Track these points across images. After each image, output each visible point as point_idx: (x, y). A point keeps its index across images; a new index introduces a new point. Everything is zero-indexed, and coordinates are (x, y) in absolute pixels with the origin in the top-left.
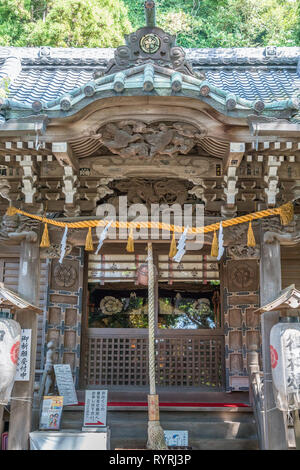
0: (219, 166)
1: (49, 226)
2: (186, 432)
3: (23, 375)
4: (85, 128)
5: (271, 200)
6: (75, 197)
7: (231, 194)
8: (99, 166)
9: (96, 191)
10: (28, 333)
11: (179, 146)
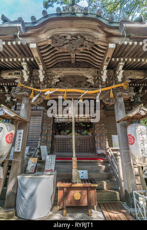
0: (98, 71)
1: (34, 91)
2: (87, 171)
3: (18, 149)
4: (44, 37)
5: (120, 80)
6: (44, 79)
7: (104, 78)
8: (54, 71)
9: (53, 80)
10: (22, 131)
11: (86, 46)
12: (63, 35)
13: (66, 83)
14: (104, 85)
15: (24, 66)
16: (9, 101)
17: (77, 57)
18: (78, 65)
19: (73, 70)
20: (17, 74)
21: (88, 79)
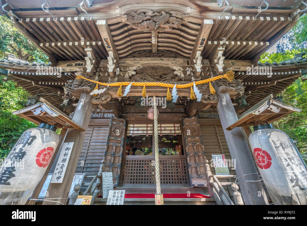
3: (59, 178)
5: (220, 70)
6: (114, 69)
7: (198, 67)
8: (129, 61)
9: (127, 71)
10: (71, 145)
11: (173, 23)
12: (142, 11)
13: (145, 76)
14: (198, 77)
15: (88, 53)
16: (66, 104)
17: (159, 44)
18: (161, 54)
19: (154, 60)
20: (79, 65)
21: (174, 70)
